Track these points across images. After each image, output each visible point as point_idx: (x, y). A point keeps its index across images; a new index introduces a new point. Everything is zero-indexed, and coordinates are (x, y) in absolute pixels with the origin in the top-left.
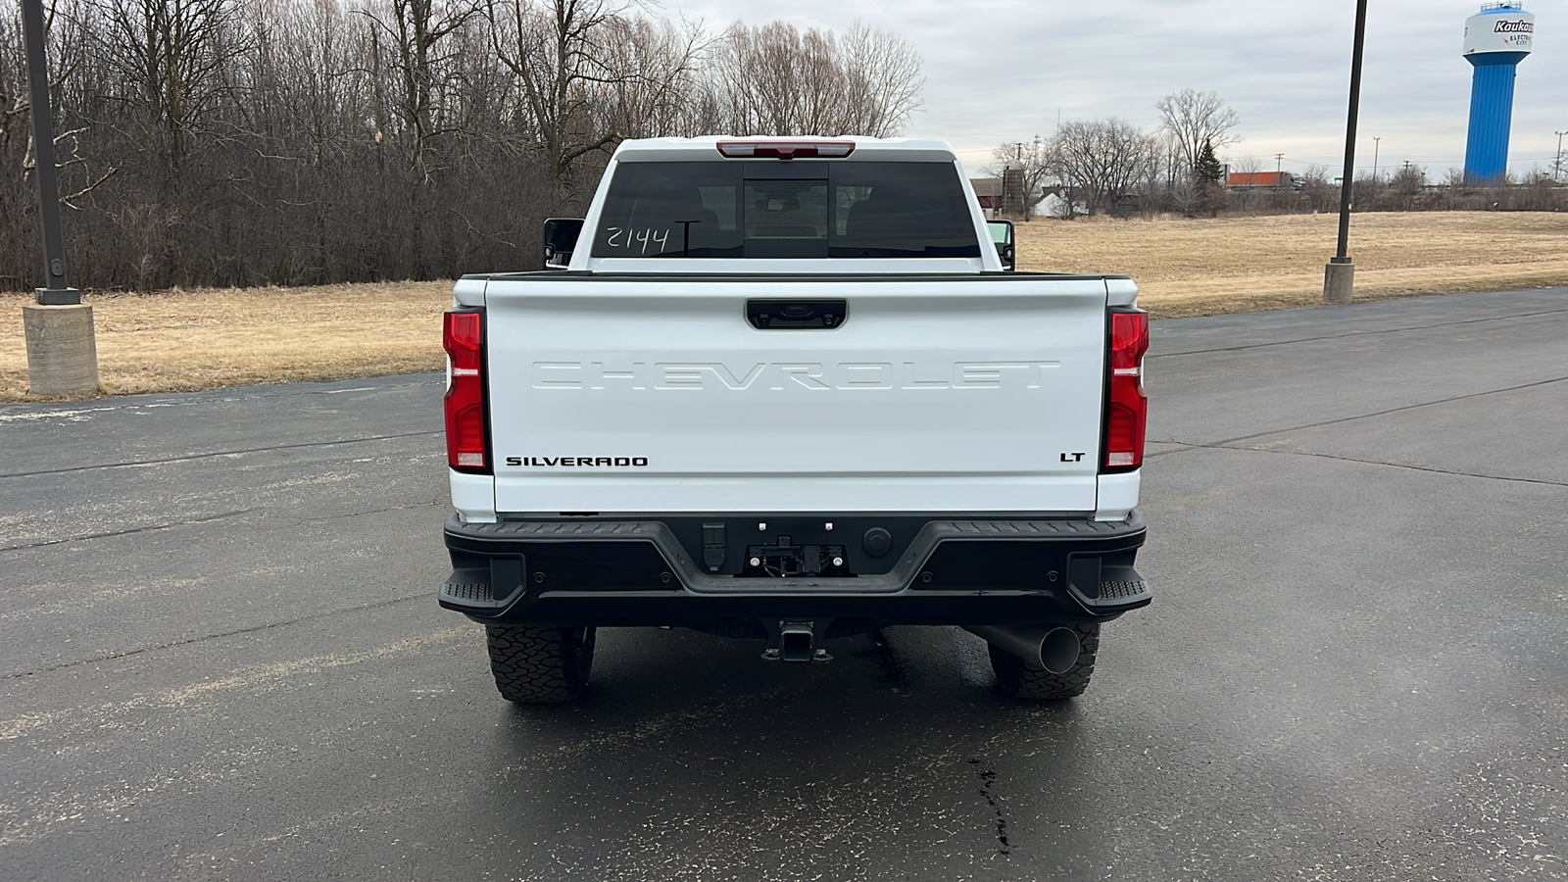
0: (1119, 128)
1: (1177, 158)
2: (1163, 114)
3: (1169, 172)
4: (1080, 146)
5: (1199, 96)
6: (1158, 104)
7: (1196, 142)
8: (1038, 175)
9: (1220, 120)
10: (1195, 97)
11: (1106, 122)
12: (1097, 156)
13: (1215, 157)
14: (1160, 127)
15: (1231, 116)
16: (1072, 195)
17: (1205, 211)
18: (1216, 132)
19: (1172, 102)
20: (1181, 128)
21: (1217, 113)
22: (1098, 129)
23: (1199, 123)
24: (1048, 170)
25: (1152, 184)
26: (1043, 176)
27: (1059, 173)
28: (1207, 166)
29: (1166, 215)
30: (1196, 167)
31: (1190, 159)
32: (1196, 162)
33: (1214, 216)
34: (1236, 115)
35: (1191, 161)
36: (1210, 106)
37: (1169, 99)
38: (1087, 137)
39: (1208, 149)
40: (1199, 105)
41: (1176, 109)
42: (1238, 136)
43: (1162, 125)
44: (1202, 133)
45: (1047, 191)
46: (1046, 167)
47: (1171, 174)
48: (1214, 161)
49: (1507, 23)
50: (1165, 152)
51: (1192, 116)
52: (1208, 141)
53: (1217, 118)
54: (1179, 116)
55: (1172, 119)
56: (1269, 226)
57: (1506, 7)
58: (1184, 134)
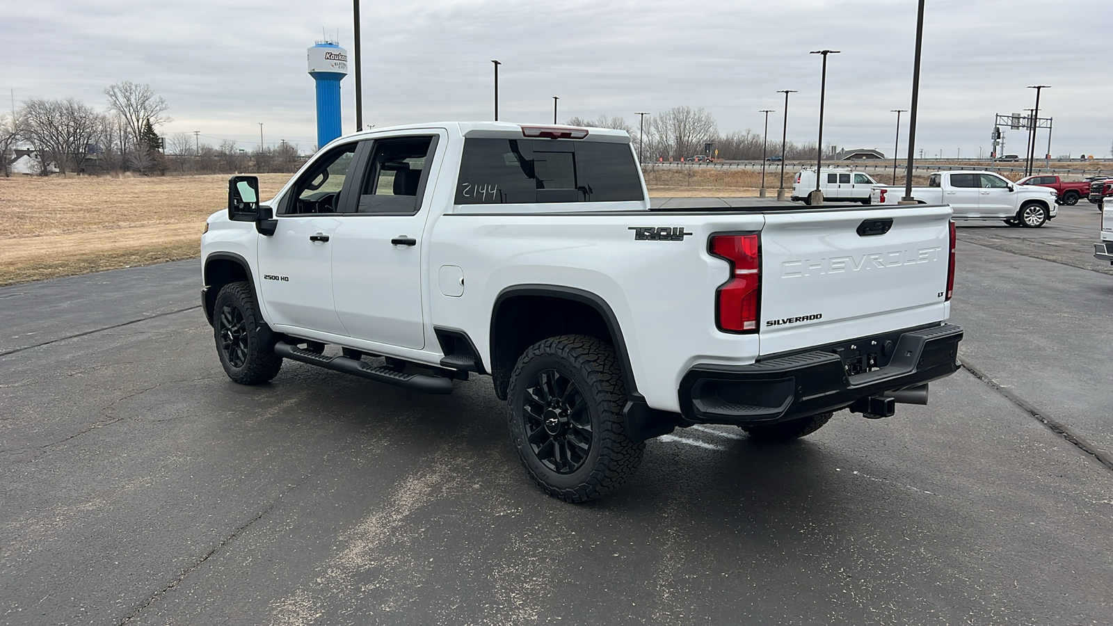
0: (76, 107)
1: (125, 132)
2: (110, 99)
3: (121, 142)
4: (44, 119)
5: (136, 86)
6: (105, 91)
7: (138, 121)
8: (9, 141)
9: (154, 106)
10: (133, 87)
11: (65, 102)
12: (60, 128)
13: (155, 132)
14: (109, 108)
15: (162, 103)
16: (44, 157)
17: (155, 170)
18: (152, 114)
19: (116, 90)
20: (125, 109)
21: (152, 100)
22: (58, 107)
23: (139, 107)
24: (18, 137)
25: (109, 150)
26: (14, 141)
27: (29, 139)
28: (150, 139)
29: (128, 173)
30: (141, 139)
31: (135, 132)
32: (140, 135)
33: (163, 175)
34: (165, 103)
35: (135, 133)
36: (145, 95)
37: (113, 88)
38: (49, 112)
39: (149, 126)
40: (137, 94)
41: (119, 94)
42: (169, 118)
43: (110, 106)
44: (142, 114)
45: (20, 154)
46: (15, 134)
47: (123, 144)
48: (154, 134)
49: (332, 54)
50: (116, 127)
51: (133, 101)
52: (148, 120)
53: (151, 104)
54: (123, 101)
55: (118, 103)
56: (208, 182)
57: (330, 44)
58: (128, 115)
